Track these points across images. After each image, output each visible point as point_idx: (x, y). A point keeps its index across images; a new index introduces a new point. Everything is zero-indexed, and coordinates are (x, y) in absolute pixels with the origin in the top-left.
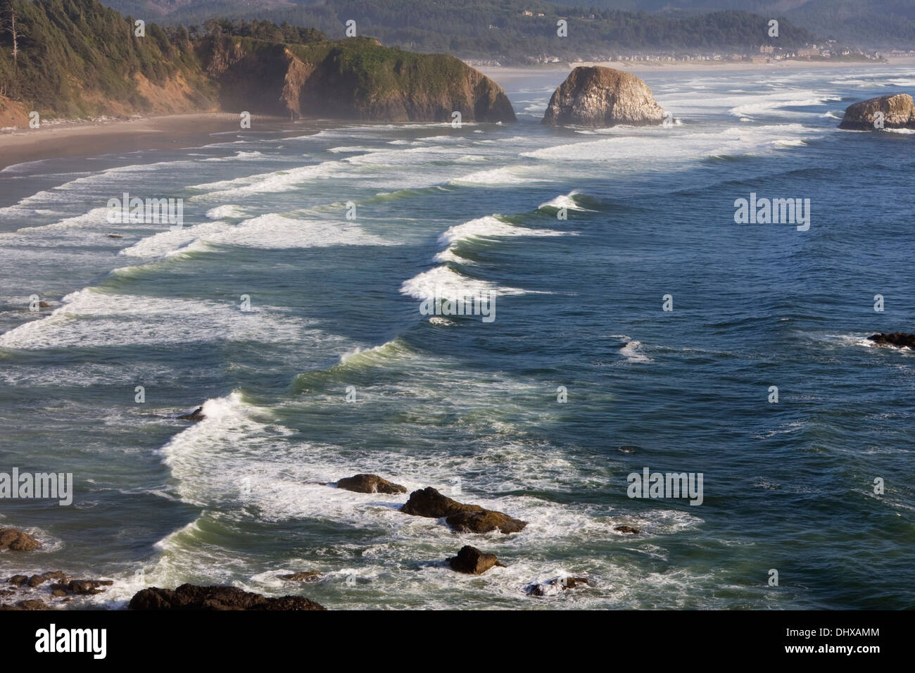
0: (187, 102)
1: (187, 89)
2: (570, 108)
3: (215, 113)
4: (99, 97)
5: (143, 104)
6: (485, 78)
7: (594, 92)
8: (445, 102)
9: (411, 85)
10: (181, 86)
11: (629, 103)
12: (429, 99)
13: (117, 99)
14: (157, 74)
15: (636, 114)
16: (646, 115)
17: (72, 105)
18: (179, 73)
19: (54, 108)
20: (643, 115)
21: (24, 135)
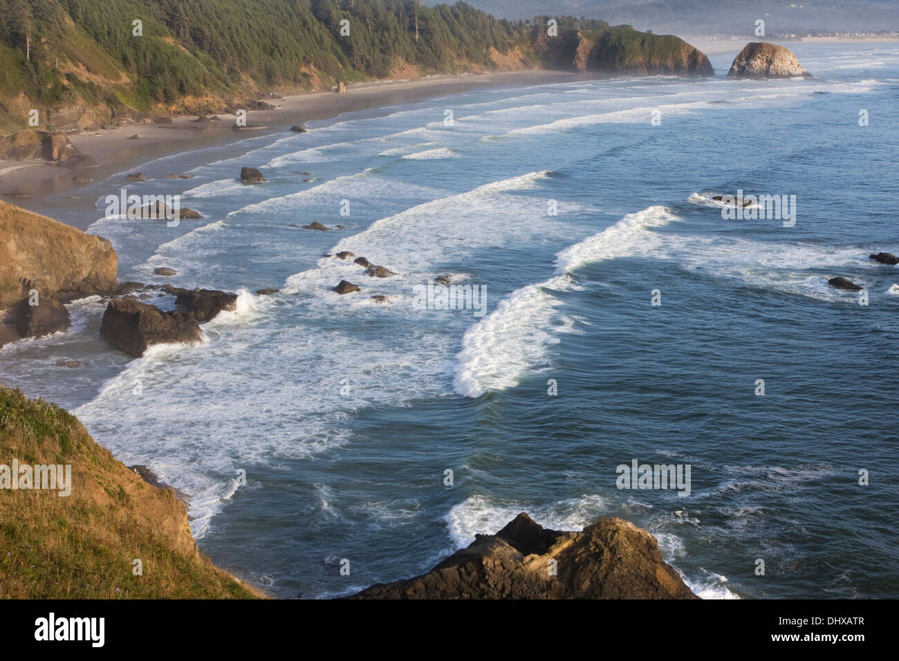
0: (520, 64)
1: (521, 56)
2: (744, 68)
3: (537, 71)
4: (465, 61)
5: (493, 66)
6: (695, 49)
7: (759, 58)
8: (670, 63)
9: (650, 53)
10: (518, 54)
11: (780, 65)
12: (661, 62)
13: (476, 63)
14: (503, 49)
15: (784, 71)
16: (791, 71)
17: (447, 66)
18: (517, 47)
19: (436, 69)
20: (789, 72)
21: (411, 83)
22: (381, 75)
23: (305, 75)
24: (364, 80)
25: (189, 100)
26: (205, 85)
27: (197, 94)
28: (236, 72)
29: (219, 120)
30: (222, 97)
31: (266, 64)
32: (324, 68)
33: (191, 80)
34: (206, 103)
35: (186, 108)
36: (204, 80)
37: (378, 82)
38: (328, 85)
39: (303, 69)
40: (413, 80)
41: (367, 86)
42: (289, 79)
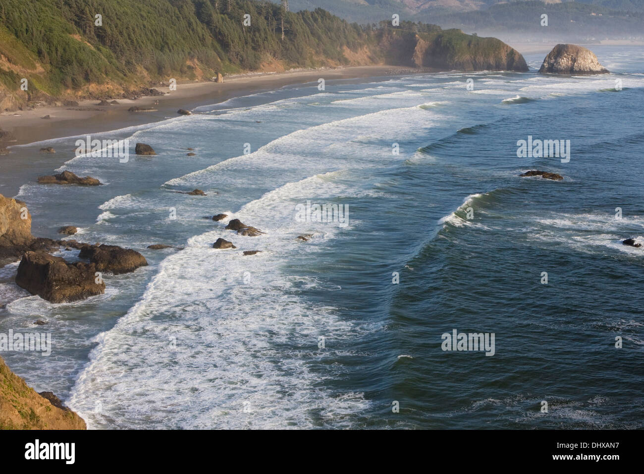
0: (368, 60)
1: (369, 53)
2: (553, 65)
3: (381, 66)
4: (322, 58)
5: (345, 61)
6: (513, 49)
7: (565, 57)
9: (475, 52)
10: (366, 52)
11: (583, 63)
12: (484, 60)
13: (332, 59)
14: (354, 47)
15: (586, 68)
16: (592, 68)
17: (308, 62)
18: (366, 46)
19: (298, 63)
20: (590, 69)
21: (278, 76)
22: (253, 68)
23: (189, 67)
24: (238, 72)
25: (93, 87)
26: (106, 74)
27: (100, 82)
28: (132, 64)
29: (118, 104)
30: (121, 84)
31: (157, 58)
32: (206, 62)
33: (95, 70)
34: (107, 90)
35: (90, 94)
36: (106, 71)
37: (250, 73)
38: (209, 76)
39: (188, 63)
40: (278, 73)
41: (241, 77)
42: (176, 70)
